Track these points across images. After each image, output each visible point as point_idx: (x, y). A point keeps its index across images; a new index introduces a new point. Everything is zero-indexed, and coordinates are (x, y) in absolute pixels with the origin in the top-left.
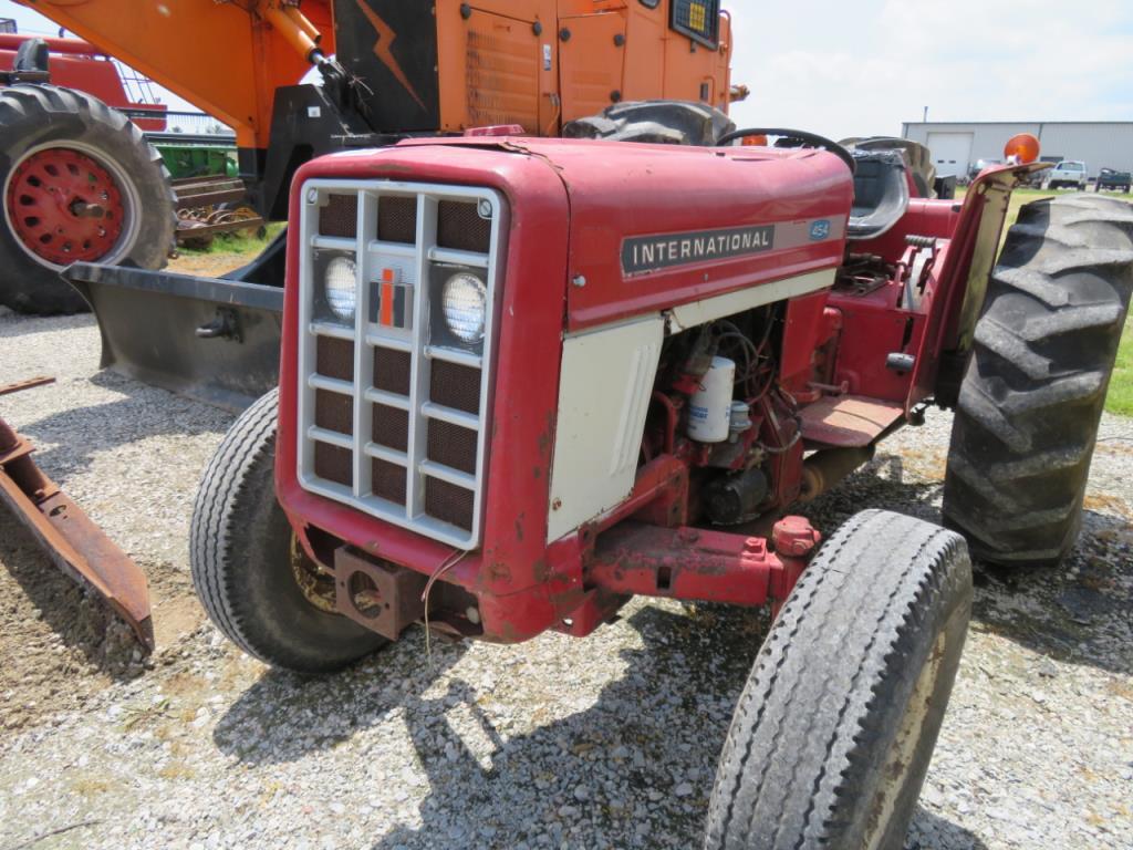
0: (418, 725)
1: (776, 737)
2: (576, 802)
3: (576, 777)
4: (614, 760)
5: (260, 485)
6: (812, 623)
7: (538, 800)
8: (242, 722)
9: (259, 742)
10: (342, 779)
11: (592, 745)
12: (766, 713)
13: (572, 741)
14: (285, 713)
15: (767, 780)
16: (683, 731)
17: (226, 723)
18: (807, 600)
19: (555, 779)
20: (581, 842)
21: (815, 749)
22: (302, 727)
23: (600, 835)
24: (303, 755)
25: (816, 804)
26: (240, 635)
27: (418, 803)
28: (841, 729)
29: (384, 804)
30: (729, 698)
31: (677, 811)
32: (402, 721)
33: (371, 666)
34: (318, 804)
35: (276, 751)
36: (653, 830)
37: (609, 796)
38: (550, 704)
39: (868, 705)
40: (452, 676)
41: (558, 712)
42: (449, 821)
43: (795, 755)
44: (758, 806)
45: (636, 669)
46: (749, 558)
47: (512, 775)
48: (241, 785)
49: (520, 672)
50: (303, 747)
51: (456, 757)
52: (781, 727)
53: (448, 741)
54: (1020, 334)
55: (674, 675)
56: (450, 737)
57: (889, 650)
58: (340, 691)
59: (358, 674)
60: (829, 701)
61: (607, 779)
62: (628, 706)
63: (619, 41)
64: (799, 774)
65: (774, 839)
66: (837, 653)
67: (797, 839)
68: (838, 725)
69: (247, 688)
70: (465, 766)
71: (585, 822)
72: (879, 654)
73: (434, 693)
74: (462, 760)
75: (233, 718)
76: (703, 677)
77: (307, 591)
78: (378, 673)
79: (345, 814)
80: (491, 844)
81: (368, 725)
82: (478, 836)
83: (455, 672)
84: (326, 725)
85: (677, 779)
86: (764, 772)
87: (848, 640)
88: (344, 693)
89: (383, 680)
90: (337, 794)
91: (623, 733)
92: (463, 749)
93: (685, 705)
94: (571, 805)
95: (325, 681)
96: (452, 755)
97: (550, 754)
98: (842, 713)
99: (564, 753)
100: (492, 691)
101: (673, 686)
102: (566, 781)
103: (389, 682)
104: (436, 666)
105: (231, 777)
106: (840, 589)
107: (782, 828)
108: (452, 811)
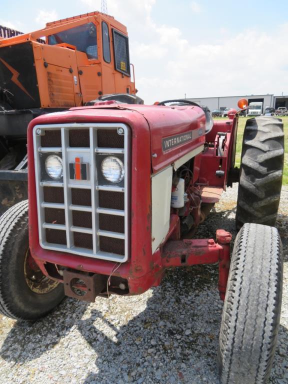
0: (84, 331)
1: (246, 310)
2: (152, 346)
3: (149, 337)
4: (160, 327)
5: (10, 249)
6: (248, 267)
7: (139, 349)
8: (11, 346)
9: (21, 353)
10: (61, 360)
11: (151, 323)
12: (241, 302)
13: (143, 323)
14: (29, 338)
15: (246, 326)
16: (179, 311)
17: (4, 348)
18: (244, 259)
19: (142, 340)
20: (160, 362)
21: (261, 311)
22: (38, 342)
23: (165, 357)
24: (42, 354)
25: (266, 331)
26: (8, 311)
27: (94, 362)
28: (269, 302)
29: (81, 366)
30: (190, 296)
31: (188, 341)
32: (77, 331)
33: (58, 311)
34: (55, 373)
35: (30, 355)
36: (183, 350)
37: (163, 341)
38: (130, 311)
39: (275, 292)
40: (91, 308)
41: (134, 314)
42: (108, 366)
43: (255, 315)
44: (244, 336)
45: (156, 291)
46: (211, 247)
47: (126, 342)
48: (19, 373)
49: (116, 301)
50: (41, 351)
51: (103, 340)
52: (247, 306)
53: (98, 334)
54: (257, 161)
55: (170, 291)
56: (98, 332)
57: (277, 272)
58: (49, 324)
59: (53, 316)
60: (262, 293)
61: (160, 335)
62: (158, 306)
63: (99, 74)
64: (257, 322)
65: (252, 347)
66: (260, 276)
67: (261, 345)
68: (267, 301)
69: (10, 331)
70: (107, 342)
71: (158, 353)
72: (274, 273)
73: (86, 317)
74: (105, 341)
75: (7, 346)
76: (179, 290)
77: (31, 287)
78: (62, 313)
79: (67, 374)
80: (128, 371)
81: (64, 335)
82: (122, 369)
83: (91, 307)
84: (47, 339)
85: (184, 329)
86: (245, 323)
87: (262, 270)
88: (50, 324)
89: (65, 316)
90: (61, 366)
91: (160, 316)
92: (104, 336)
93: (177, 301)
94: (151, 348)
95: (41, 321)
96: (101, 339)
97: (136, 330)
98: (267, 297)
99: (142, 329)
100: (108, 311)
101: (171, 295)
102: (146, 339)
103: (67, 316)
104: (83, 306)
105: (14, 371)
106: (253, 253)
107: (255, 342)
108: (109, 362)
